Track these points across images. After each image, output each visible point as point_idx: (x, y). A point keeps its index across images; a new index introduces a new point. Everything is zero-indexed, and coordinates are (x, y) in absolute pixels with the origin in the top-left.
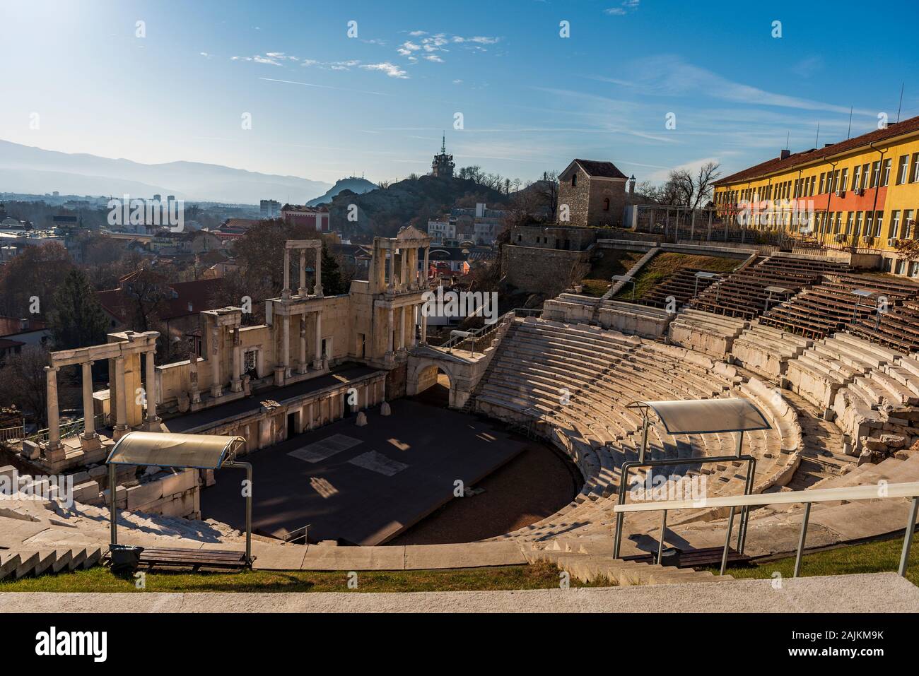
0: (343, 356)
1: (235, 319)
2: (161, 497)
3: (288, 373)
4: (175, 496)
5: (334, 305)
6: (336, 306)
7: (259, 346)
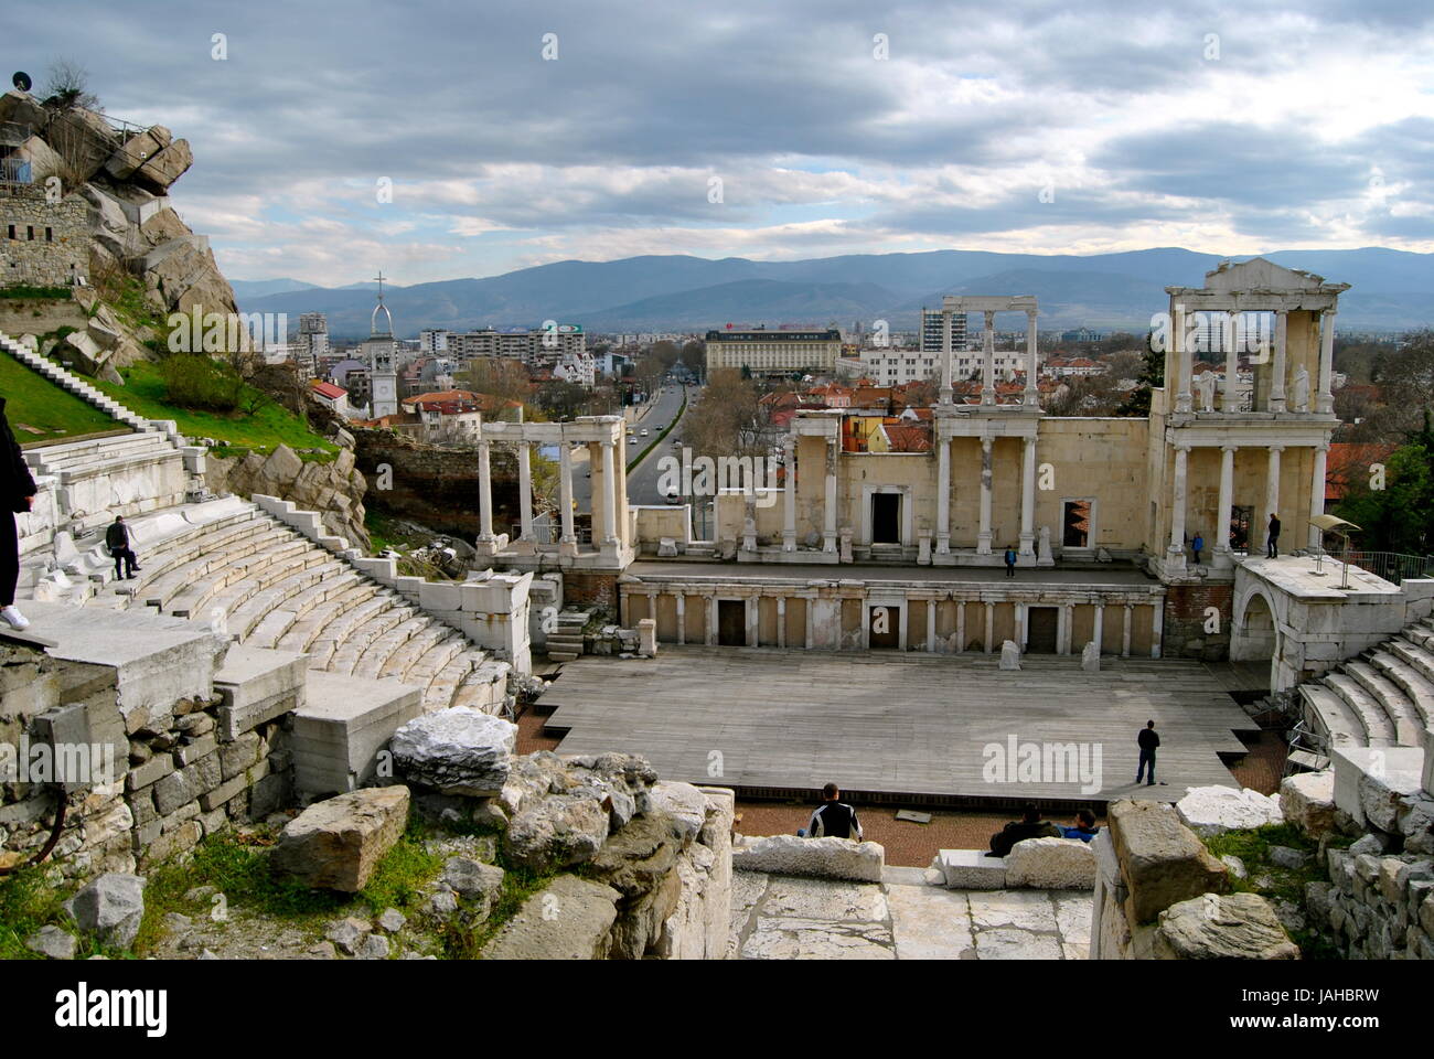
0: (1123, 547)
1: (824, 427)
2: (460, 609)
3: (943, 547)
4: (479, 615)
5: (1102, 435)
6: (1107, 438)
7: (903, 487)
